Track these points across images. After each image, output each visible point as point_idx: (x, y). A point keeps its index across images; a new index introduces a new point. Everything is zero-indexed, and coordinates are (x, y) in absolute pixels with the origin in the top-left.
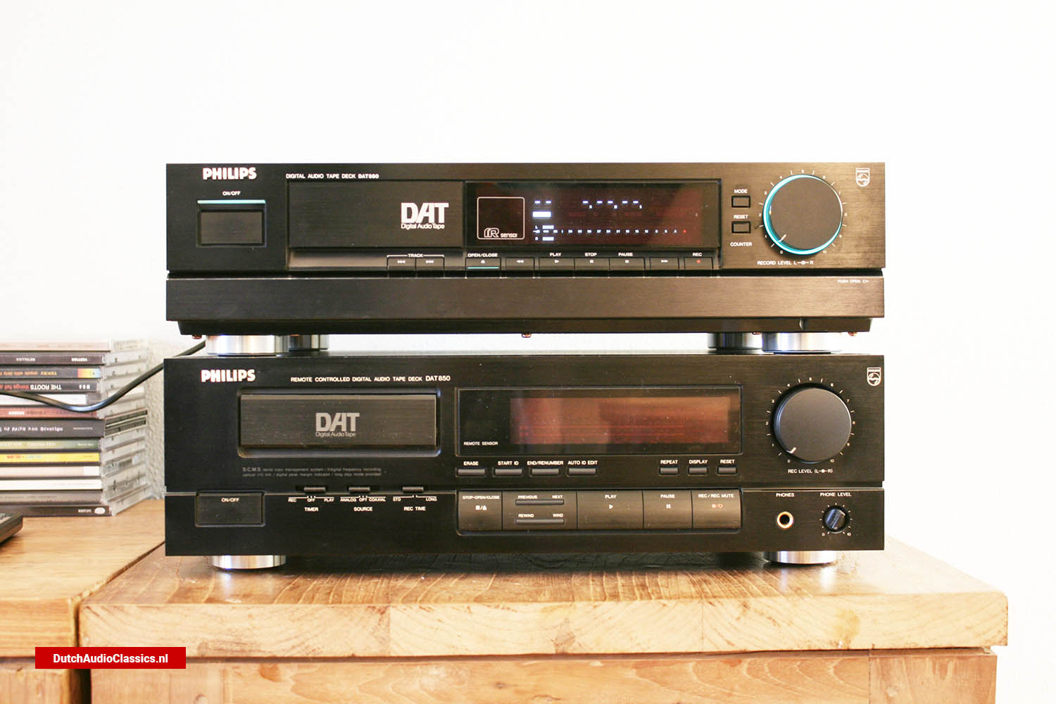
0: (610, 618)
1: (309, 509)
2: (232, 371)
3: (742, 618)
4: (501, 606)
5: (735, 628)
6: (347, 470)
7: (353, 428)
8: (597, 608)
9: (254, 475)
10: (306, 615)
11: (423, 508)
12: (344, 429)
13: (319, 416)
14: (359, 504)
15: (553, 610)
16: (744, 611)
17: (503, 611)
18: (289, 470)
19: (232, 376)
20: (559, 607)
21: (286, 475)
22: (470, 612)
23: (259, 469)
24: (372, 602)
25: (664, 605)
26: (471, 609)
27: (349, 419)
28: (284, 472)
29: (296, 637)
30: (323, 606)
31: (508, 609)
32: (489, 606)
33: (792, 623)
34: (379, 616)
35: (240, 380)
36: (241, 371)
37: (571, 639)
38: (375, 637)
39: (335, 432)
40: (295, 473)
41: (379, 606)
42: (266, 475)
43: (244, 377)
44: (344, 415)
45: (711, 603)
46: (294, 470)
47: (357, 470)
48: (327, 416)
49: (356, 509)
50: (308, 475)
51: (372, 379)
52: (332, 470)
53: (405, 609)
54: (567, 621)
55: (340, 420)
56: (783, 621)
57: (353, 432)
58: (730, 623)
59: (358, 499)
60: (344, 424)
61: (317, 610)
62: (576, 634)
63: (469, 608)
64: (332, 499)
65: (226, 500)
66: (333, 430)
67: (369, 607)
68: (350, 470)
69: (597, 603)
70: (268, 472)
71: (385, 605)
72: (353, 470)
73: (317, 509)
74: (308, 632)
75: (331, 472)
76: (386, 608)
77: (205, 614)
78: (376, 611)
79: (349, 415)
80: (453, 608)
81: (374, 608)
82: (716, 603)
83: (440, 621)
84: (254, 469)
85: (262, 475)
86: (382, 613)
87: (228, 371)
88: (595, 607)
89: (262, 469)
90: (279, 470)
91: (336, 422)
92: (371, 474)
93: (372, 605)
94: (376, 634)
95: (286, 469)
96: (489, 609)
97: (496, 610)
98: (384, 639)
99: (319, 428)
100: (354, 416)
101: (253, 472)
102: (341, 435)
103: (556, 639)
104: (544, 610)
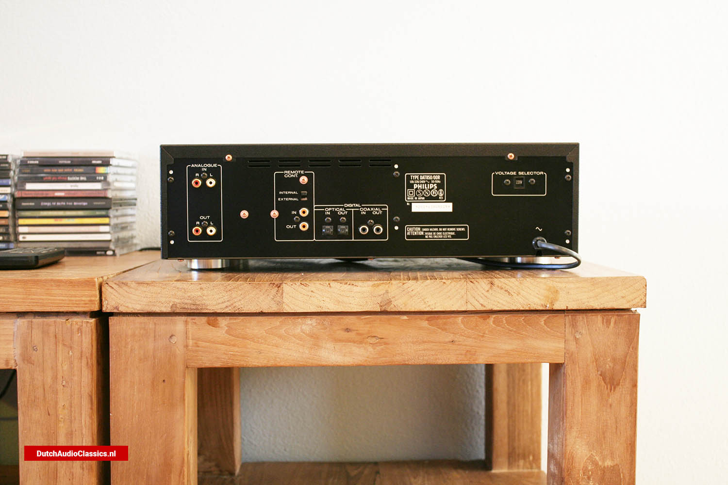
0: (412, 291)
3: (490, 291)
4: (348, 283)
5: (486, 297)
8: (405, 284)
10: (234, 288)
15: (378, 285)
16: (491, 286)
17: (349, 286)
20: (382, 283)
22: (330, 286)
24: (272, 281)
25: (444, 283)
26: (331, 284)
29: (228, 301)
30: (244, 283)
31: (353, 285)
32: (341, 283)
33: (519, 293)
34: (276, 288)
37: (390, 302)
38: (275, 301)
41: (276, 283)
45: (471, 282)
53: (292, 285)
54: (387, 292)
56: (514, 293)
58: (483, 294)
61: (240, 285)
62: (392, 300)
63: (329, 284)
67: (271, 283)
69: (404, 282)
71: (280, 282)
74: (235, 298)
76: (281, 284)
77: (175, 287)
78: (275, 285)
80: (320, 284)
81: (274, 284)
82: (475, 282)
83: (312, 291)
86: (279, 287)
88: (403, 284)
93: (272, 282)
94: (275, 299)
96: (341, 285)
97: (346, 286)
98: (280, 302)
103: (381, 302)
104: (374, 286)
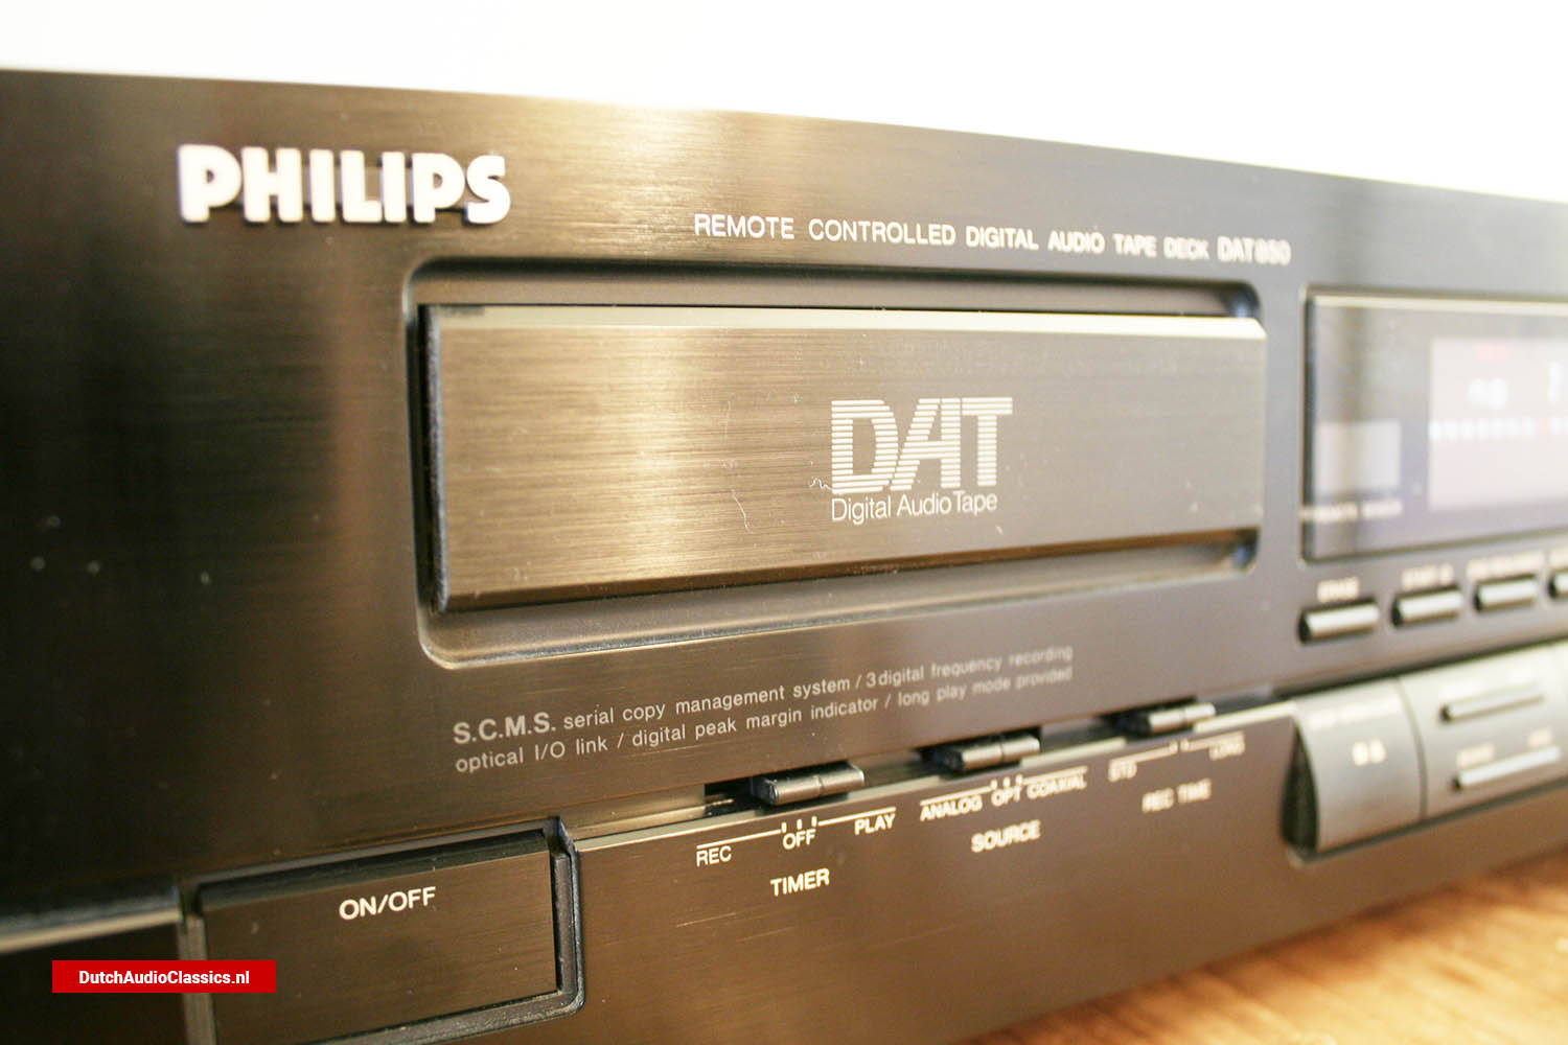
1: (791, 885)
2: (374, 163)
6: (946, 670)
7: (987, 475)
9: (513, 759)
11: (1197, 791)
12: (951, 478)
13: (844, 414)
14: (992, 818)
18: (696, 707)
19: (374, 190)
21: (678, 734)
23: (543, 722)
27: (969, 426)
28: (672, 720)
35: (424, 215)
36: (425, 163)
39: (916, 493)
40: (717, 716)
42: (580, 747)
43: (449, 197)
44: (952, 410)
46: (718, 703)
47: (986, 665)
48: (878, 412)
49: (980, 843)
50: (784, 719)
51: (1041, 238)
52: (886, 678)
55: (935, 434)
57: (986, 491)
59: (986, 798)
60: (948, 453)
64: (885, 819)
65: (364, 907)
66: (904, 483)
68: (958, 670)
70: (589, 733)
72: (972, 667)
73: (823, 875)
75: (880, 692)
79: (974, 406)
84: (515, 727)
85: (557, 751)
87: (353, 160)
89: (556, 721)
90: (646, 713)
91: (919, 448)
92: (1037, 679)
95: (680, 705)
99: (844, 480)
100: (991, 410)
101: (511, 744)
102: (936, 505)
